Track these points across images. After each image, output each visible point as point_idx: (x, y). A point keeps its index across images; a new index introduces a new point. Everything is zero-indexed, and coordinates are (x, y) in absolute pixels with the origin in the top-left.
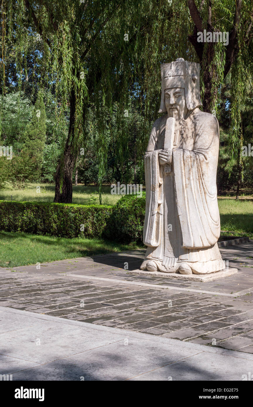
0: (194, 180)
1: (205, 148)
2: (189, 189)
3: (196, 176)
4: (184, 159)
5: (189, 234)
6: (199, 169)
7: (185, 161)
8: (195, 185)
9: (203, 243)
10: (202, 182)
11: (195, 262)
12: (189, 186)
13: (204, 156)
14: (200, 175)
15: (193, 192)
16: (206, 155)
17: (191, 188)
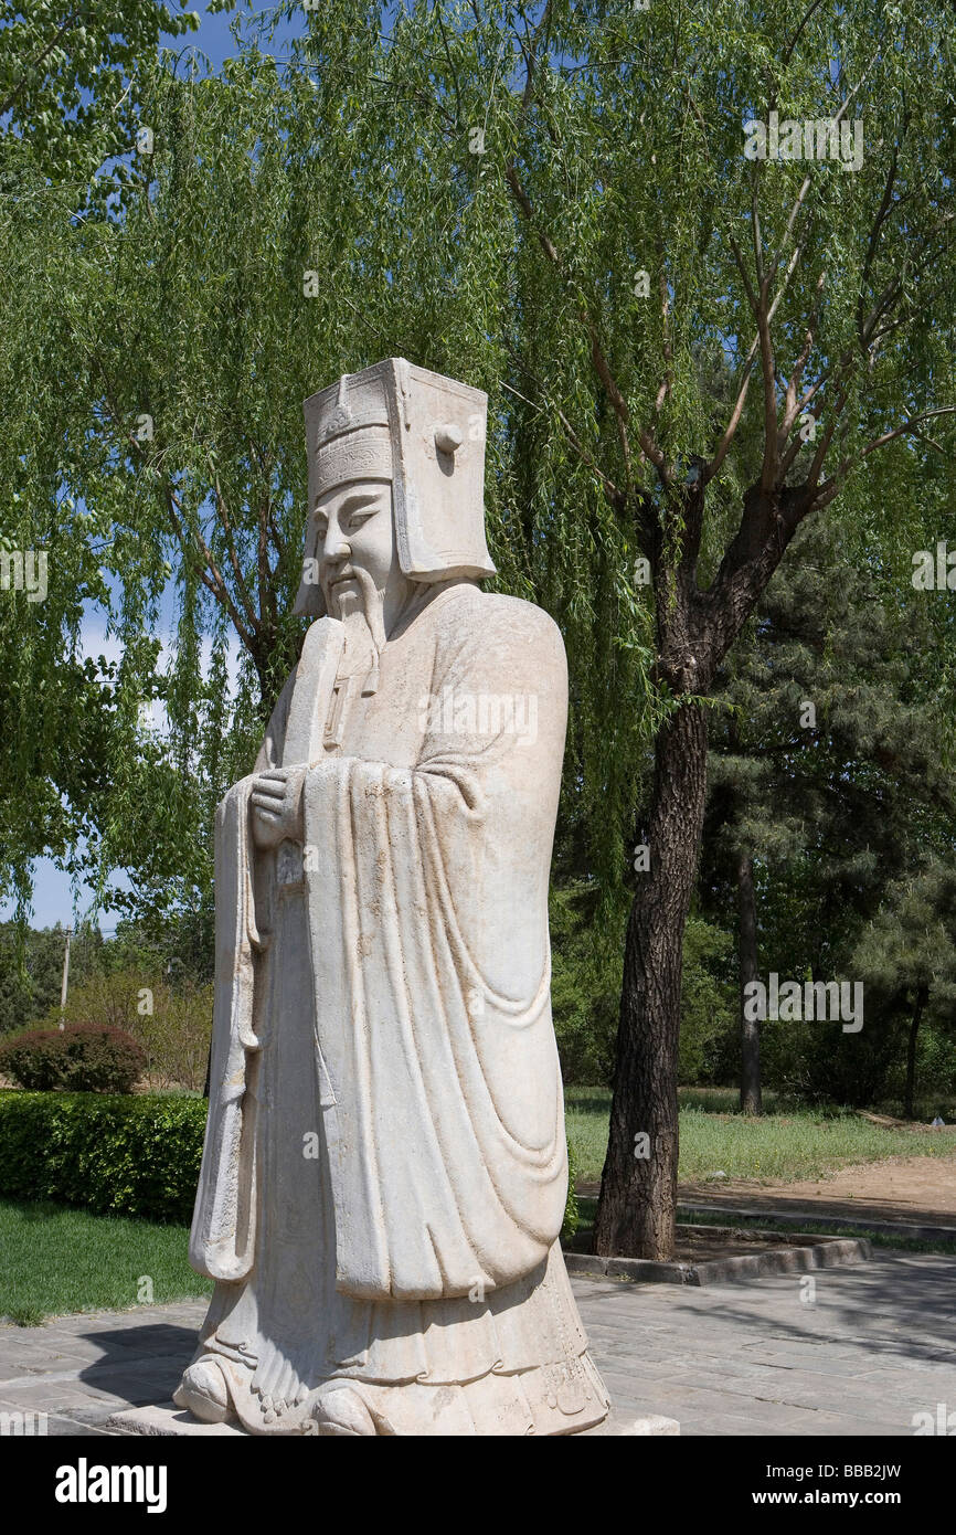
0: (403, 912)
1: (469, 749)
2: (374, 963)
3: (413, 894)
4: (355, 804)
5: (368, 1212)
6: (431, 856)
7: (357, 812)
8: (410, 942)
9: (442, 1268)
10: (447, 925)
11: (401, 1383)
12: (373, 946)
13: (461, 788)
14: (437, 887)
15: (398, 977)
16: (470, 779)
17: (386, 958)
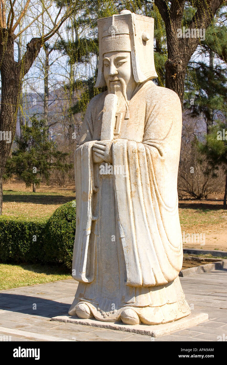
0: (143, 185)
1: (160, 138)
2: (135, 200)
3: (146, 180)
4: (129, 155)
5: (136, 265)
6: (151, 170)
7: (130, 157)
8: (145, 193)
9: (156, 279)
10: (155, 188)
11: (145, 307)
12: (135, 194)
13: (159, 150)
14: (153, 178)
15: (142, 203)
16: (161, 148)
17: (139, 198)
